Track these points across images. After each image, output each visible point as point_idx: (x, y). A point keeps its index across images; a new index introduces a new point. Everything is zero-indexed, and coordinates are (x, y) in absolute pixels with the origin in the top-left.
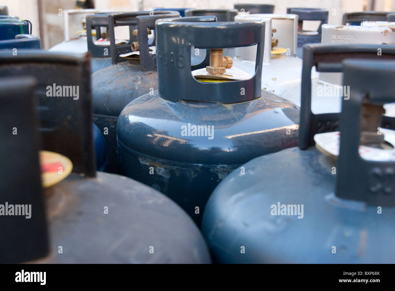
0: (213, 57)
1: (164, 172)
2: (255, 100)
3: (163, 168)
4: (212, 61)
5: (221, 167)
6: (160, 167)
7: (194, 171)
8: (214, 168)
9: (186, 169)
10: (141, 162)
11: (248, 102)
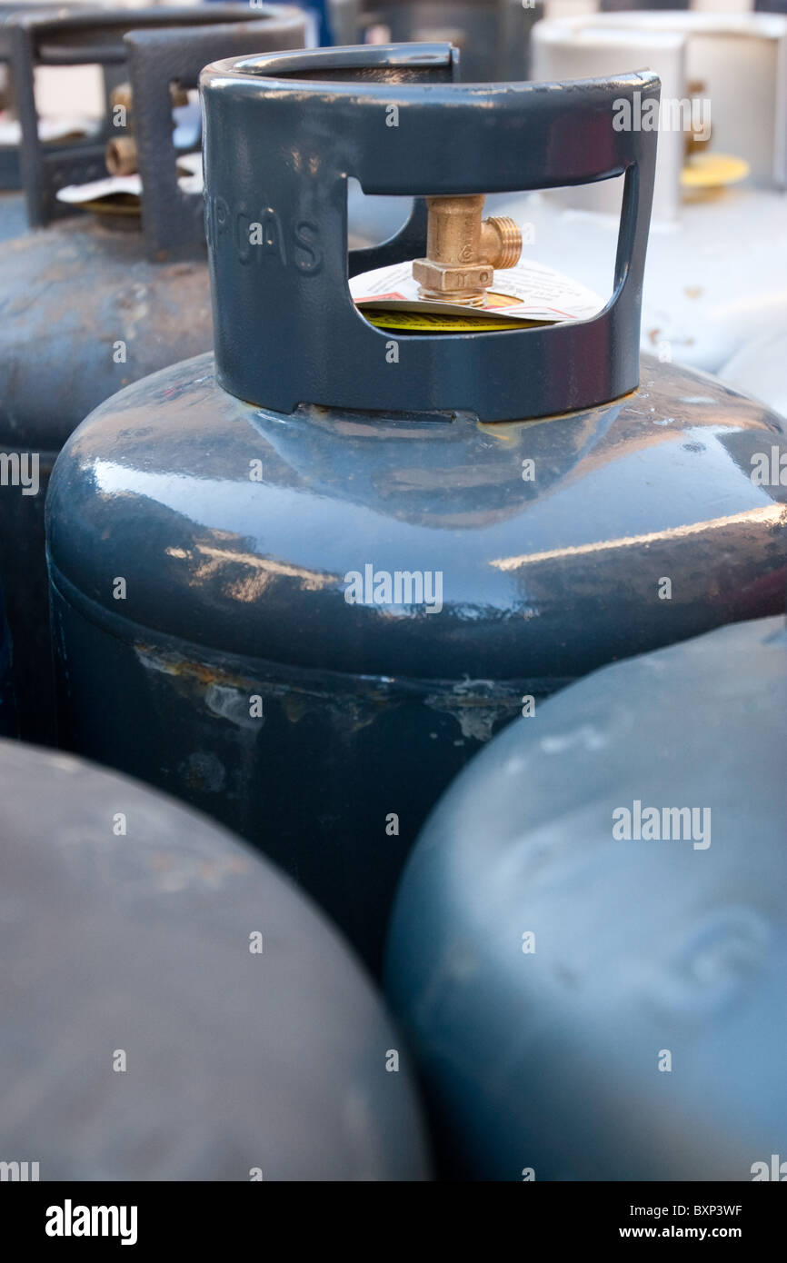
0: (442, 221)
1: (236, 706)
2: (612, 405)
3: (235, 691)
4: (438, 238)
5: (468, 689)
6: (220, 684)
7: (359, 705)
8: (442, 695)
9: (326, 695)
10: (145, 662)
11: (583, 413)
